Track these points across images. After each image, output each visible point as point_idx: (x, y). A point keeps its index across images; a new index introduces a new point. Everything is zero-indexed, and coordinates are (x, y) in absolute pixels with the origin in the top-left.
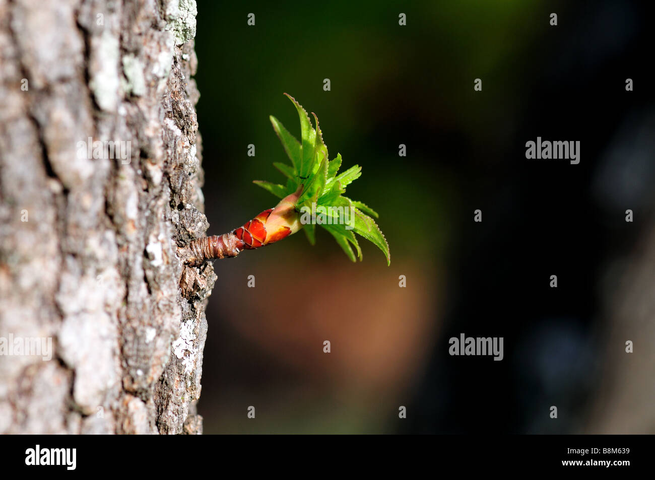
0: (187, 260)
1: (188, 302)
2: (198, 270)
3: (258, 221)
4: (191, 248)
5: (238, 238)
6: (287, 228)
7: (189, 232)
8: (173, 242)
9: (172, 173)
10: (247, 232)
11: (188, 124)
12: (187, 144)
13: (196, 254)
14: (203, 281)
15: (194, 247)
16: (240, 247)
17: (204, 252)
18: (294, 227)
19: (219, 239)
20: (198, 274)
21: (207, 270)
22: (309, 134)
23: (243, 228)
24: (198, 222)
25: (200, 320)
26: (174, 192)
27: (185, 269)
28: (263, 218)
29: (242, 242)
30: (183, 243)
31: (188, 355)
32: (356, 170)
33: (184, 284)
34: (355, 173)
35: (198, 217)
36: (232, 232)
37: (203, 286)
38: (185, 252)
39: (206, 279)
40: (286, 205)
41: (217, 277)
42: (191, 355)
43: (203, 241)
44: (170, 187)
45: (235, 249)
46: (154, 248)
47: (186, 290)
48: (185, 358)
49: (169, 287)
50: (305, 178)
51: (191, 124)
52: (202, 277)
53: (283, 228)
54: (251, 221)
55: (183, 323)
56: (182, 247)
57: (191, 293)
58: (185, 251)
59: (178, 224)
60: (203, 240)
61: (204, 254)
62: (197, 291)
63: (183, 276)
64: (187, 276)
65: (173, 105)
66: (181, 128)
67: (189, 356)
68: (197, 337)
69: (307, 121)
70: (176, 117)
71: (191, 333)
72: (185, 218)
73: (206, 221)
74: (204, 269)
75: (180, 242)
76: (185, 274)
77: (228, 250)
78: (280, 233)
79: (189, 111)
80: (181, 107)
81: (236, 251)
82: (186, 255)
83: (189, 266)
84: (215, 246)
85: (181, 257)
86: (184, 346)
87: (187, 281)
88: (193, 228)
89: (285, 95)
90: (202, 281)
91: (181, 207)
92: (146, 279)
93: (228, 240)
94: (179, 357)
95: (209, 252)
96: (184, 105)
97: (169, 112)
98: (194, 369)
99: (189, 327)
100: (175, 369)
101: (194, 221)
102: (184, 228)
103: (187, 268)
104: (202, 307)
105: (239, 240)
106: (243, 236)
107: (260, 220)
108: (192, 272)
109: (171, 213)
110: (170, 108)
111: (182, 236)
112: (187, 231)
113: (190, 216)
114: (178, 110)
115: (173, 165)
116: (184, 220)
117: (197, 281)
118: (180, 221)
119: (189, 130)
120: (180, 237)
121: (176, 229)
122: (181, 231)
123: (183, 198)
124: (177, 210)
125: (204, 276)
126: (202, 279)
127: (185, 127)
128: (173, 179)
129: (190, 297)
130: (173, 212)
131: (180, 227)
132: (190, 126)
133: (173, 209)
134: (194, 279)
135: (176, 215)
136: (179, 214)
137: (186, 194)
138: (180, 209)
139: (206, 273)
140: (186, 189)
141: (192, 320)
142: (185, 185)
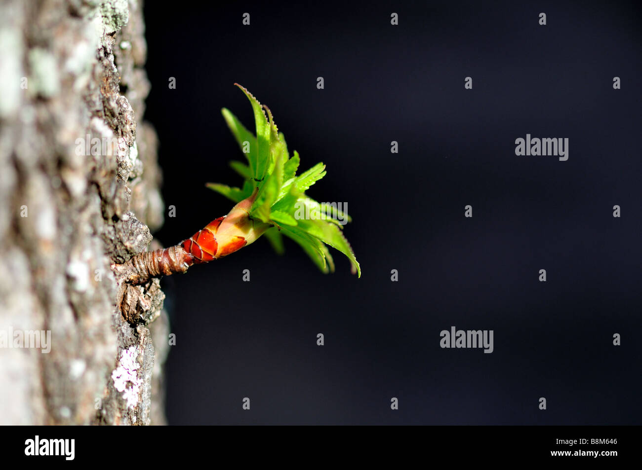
0: (128, 279)
1: (130, 326)
2: (142, 289)
3: (208, 231)
4: (133, 264)
5: (186, 251)
6: (241, 238)
7: (126, 247)
8: (107, 260)
9: (101, 179)
10: (195, 244)
11: (122, 123)
12: (123, 145)
13: (140, 271)
14: (148, 301)
15: (136, 263)
16: (188, 262)
17: (148, 269)
18: (250, 237)
19: (164, 252)
20: (142, 293)
21: (153, 288)
22: (264, 130)
23: (191, 239)
24: (138, 235)
25: (144, 346)
26: (105, 202)
27: (127, 288)
28: (213, 227)
29: (191, 256)
30: (121, 259)
31: (130, 387)
32: (320, 168)
33: (126, 305)
34: (318, 172)
35: (138, 229)
36: (180, 244)
37: (148, 307)
38: (125, 270)
39: (151, 299)
40: (239, 211)
41: (164, 296)
42: (134, 386)
43: (147, 256)
44: (100, 196)
45: (183, 263)
46: (78, 269)
47: (128, 312)
48: (126, 390)
50: (260, 181)
51: (126, 123)
52: (147, 297)
53: (236, 238)
54: (200, 231)
55: (125, 351)
56: (120, 263)
57: (134, 315)
58: (124, 268)
59: (113, 238)
60: (147, 254)
61: (148, 270)
62: (141, 313)
63: (125, 297)
64: (129, 296)
65: (103, 102)
66: (115, 128)
67: (132, 388)
68: (141, 366)
69: (262, 115)
70: (108, 116)
71: (135, 361)
72: (122, 231)
73: (149, 233)
74: (149, 288)
75: (118, 258)
76: (127, 294)
77: (175, 265)
78: (233, 244)
79: (123, 109)
80: (113, 104)
81: (184, 267)
82: (126, 273)
83: (131, 285)
84: (160, 261)
85: (120, 276)
86: (126, 377)
87: (129, 302)
88: (132, 242)
89: (236, 86)
90: (146, 301)
91: (116, 218)
92: (71, 305)
93: (175, 253)
94: (120, 390)
95: (153, 268)
96: (118, 103)
97: (98, 111)
98: (140, 402)
99: (132, 355)
100: (115, 403)
101: (132, 234)
102: (121, 242)
103: (130, 287)
104: (147, 331)
105: (186, 253)
106: (191, 248)
107: (210, 230)
108: (134, 291)
109: (103, 227)
110: (99, 106)
111: (119, 252)
112: (125, 246)
113: (128, 228)
114: (110, 108)
115: (103, 173)
116: (120, 234)
117: (140, 301)
118: (115, 234)
119: (124, 130)
120: (116, 252)
121: (112, 245)
122: (117, 247)
123: (116, 208)
124: (111, 222)
125: (148, 296)
126: (146, 299)
127: (119, 127)
128: (103, 188)
129: (134, 321)
130: (106, 225)
131: (117, 242)
132: (125, 125)
133: (106, 221)
134: (136, 300)
135: (111, 229)
136: (114, 226)
137: (120, 204)
138: (115, 222)
139: (152, 292)
140: (120, 199)
141: (135, 346)
142: (118, 194)
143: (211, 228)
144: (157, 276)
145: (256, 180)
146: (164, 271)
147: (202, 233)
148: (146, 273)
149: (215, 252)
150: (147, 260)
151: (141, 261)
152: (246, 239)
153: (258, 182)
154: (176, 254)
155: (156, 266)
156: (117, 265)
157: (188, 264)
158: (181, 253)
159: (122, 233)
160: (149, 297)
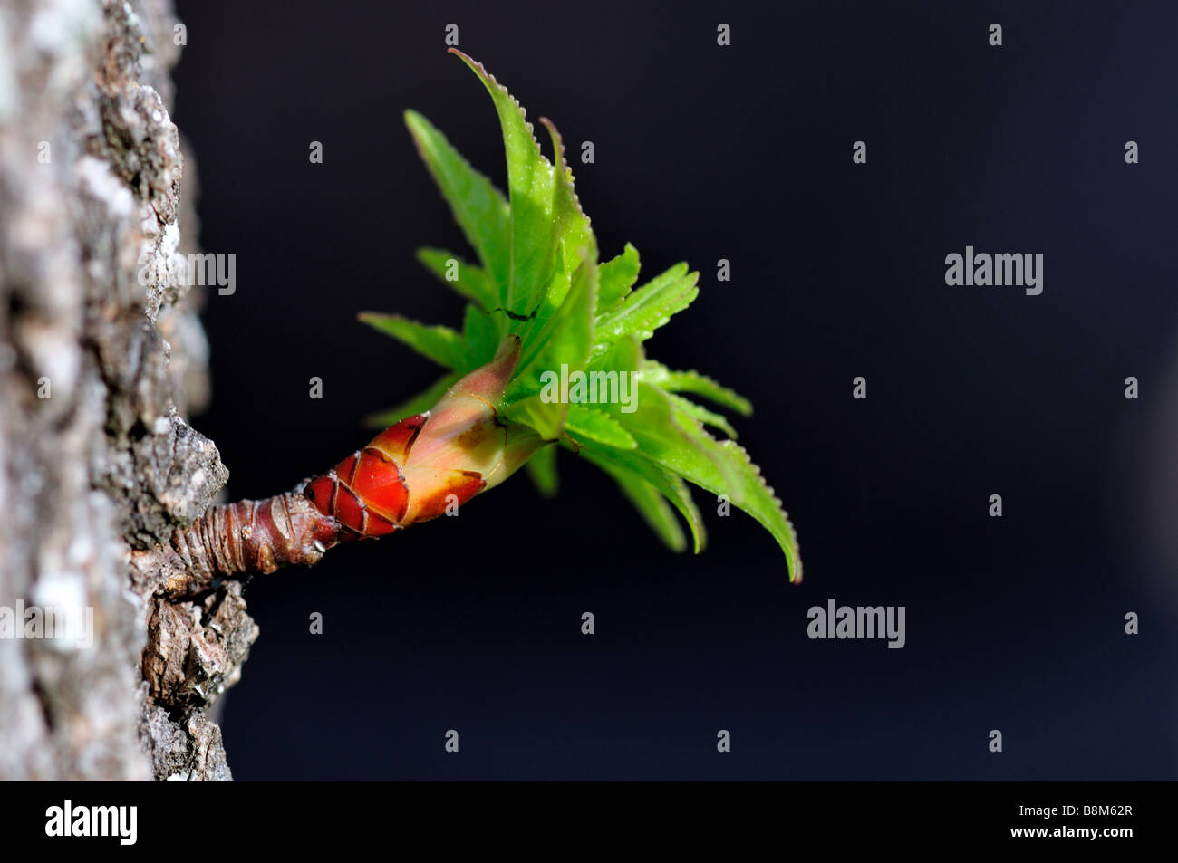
0: (161, 586)
1: (170, 719)
2: (197, 613)
3: (380, 456)
4: (174, 545)
5: (320, 509)
6: (472, 474)
7: (164, 506)
9: (107, 333)
10: (348, 491)
11: (151, 166)
12: (151, 225)
13: (191, 564)
14: (215, 648)
15: (182, 541)
16: (325, 538)
17: (215, 558)
18: (494, 471)
19: (259, 512)
20: (198, 625)
21: (226, 609)
22: (530, 175)
23: (333, 476)
24: (193, 471)
25: (209, 773)
26: (114, 389)
27: (156, 612)
28: (395, 445)
29: (332, 524)
30: (147, 539)
32: (682, 279)
33: (156, 660)
34: (676, 291)
35: (193, 456)
36: (300, 489)
37: (216, 668)
38: (156, 565)
39: (224, 642)
40: (468, 404)
41: (256, 629)
43: (210, 523)
44: (104, 378)
45: (311, 543)
46: (57, 592)
47: (161, 677)
49: (112, 700)
50: (523, 318)
51: (163, 165)
52: (212, 635)
53: (459, 476)
54: (358, 454)
56: (145, 548)
57: (177, 686)
58: (153, 560)
59: (130, 485)
60: (209, 518)
61: (214, 561)
62: (198, 682)
63: (153, 633)
64: (165, 635)
65: (103, 110)
66: (130, 178)
70: (114, 146)
72: (153, 462)
73: (219, 463)
74: (215, 607)
75: (139, 536)
76: (158, 628)
77: (290, 547)
78: (451, 490)
79: (154, 125)
80: (129, 116)
81: (314, 551)
82: (160, 575)
83: (168, 601)
84: (248, 537)
85: (143, 583)
87: (164, 652)
88: (179, 491)
90: (211, 648)
91: (140, 431)
95: (229, 556)
96: (139, 107)
97: (91, 138)
101: (178, 469)
102: (151, 493)
103: (165, 610)
104: (214, 730)
105: (321, 516)
106: (335, 503)
107: (387, 454)
108: (179, 621)
109: (106, 457)
110: (93, 124)
111: (146, 520)
112: (159, 503)
113: (167, 455)
114: (121, 126)
115: (110, 311)
116: (147, 470)
117: (196, 649)
118: (134, 472)
119: (157, 184)
120: (137, 522)
121: (126, 502)
122: (140, 506)
123: (142, 405)
124: (124, 442)
125: (216, 631)
126: (211, 642)
127: (143, 176)
128: (108, 354)
129: (176, 701)
130: (113, 450)
131: (139, 493)
132: (160, 171)
133: (113, 440)
134: (185, 645)
135: (124, 459)
136: (131, 451)
137: (153, 393)
138: (134, 438)
139: (222, 620)
140: (154, 380)
141: (183, 771)
142: (148, 367)
143: (388, 447)
144: (237, 576)
145: (512, 315)
146: (259, 565)
147: (364, 459)
148: (207, 570)
149: (401, 513)
150: (211, 534)
151: (194, 536)
152: (483, 478)
153: (518, 321)
154: (293, 518)
155: (237, 550)
156: (136, 553)
157: (325, 544)
158: (306, 516)
159: (151, 468)
160: (219, 635)
